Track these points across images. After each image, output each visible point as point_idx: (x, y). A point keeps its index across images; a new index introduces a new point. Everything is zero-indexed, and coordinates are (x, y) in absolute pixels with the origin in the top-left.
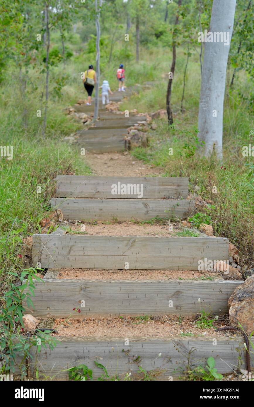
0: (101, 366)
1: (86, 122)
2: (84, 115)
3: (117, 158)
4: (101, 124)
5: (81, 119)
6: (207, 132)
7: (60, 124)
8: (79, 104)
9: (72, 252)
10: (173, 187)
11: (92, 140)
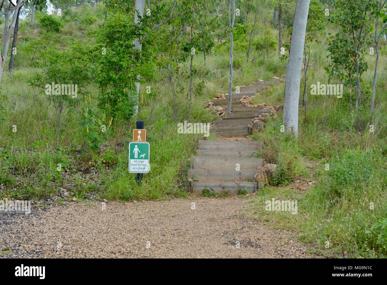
0: (212, 190)
1: (222, 114)
2: (220, 108)
3: (240, 139)
4: (233, 115)
5: (218, 111)
6: (288, 120)
7: (200, 116)
8: (217, 97)
9: (205, 163)
10: (254, 146)
11: (225, 128)
